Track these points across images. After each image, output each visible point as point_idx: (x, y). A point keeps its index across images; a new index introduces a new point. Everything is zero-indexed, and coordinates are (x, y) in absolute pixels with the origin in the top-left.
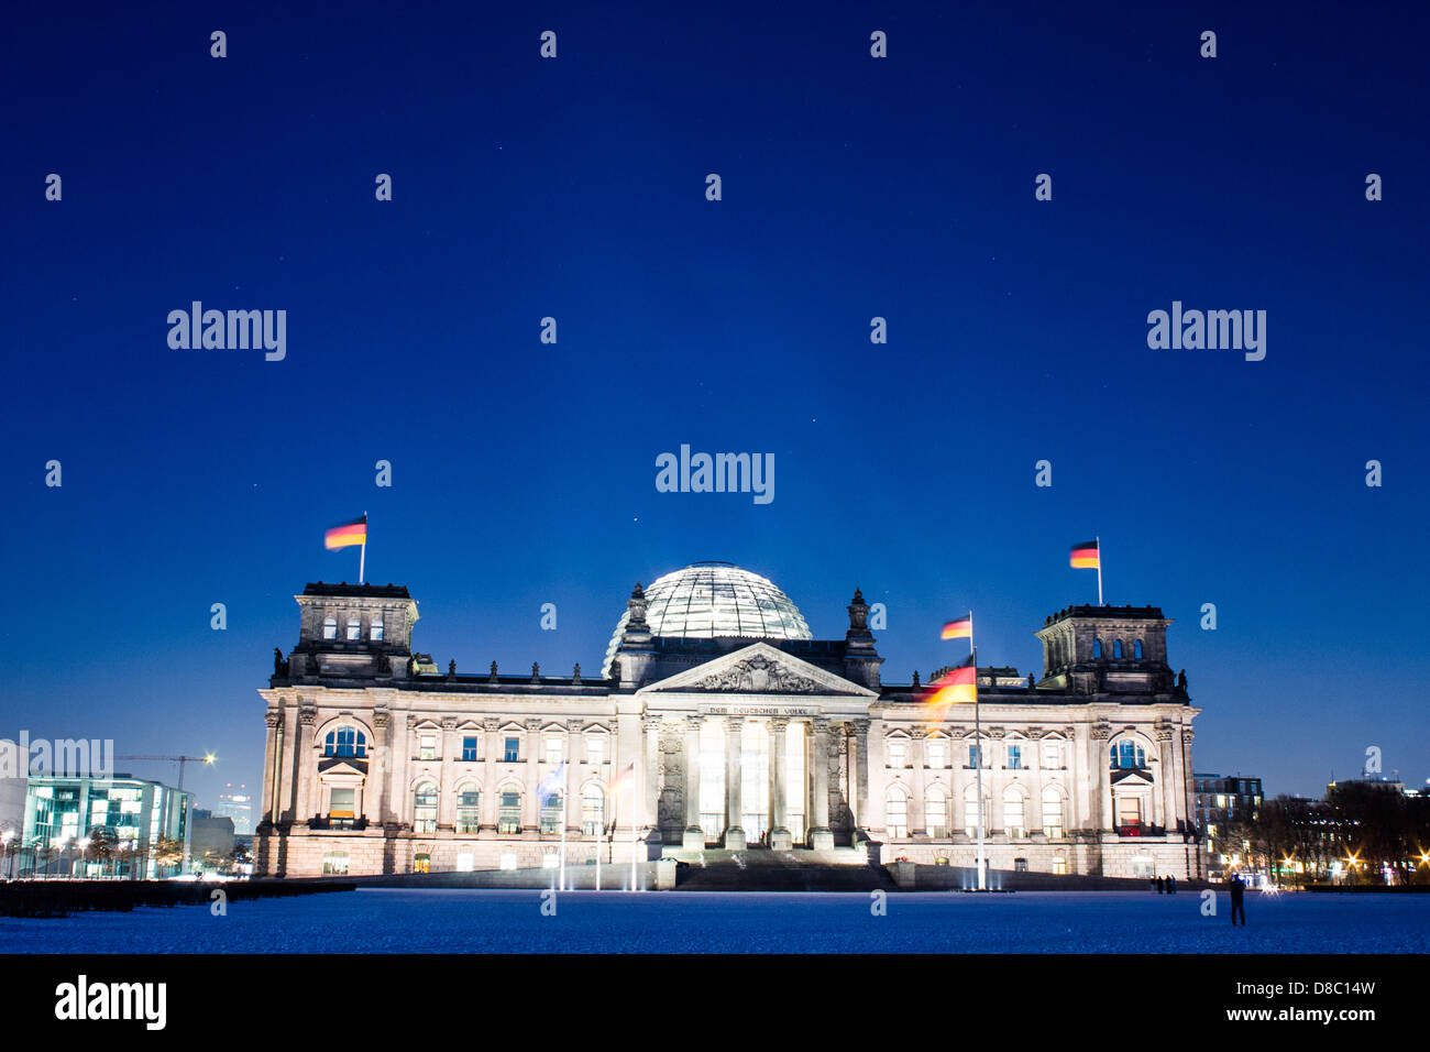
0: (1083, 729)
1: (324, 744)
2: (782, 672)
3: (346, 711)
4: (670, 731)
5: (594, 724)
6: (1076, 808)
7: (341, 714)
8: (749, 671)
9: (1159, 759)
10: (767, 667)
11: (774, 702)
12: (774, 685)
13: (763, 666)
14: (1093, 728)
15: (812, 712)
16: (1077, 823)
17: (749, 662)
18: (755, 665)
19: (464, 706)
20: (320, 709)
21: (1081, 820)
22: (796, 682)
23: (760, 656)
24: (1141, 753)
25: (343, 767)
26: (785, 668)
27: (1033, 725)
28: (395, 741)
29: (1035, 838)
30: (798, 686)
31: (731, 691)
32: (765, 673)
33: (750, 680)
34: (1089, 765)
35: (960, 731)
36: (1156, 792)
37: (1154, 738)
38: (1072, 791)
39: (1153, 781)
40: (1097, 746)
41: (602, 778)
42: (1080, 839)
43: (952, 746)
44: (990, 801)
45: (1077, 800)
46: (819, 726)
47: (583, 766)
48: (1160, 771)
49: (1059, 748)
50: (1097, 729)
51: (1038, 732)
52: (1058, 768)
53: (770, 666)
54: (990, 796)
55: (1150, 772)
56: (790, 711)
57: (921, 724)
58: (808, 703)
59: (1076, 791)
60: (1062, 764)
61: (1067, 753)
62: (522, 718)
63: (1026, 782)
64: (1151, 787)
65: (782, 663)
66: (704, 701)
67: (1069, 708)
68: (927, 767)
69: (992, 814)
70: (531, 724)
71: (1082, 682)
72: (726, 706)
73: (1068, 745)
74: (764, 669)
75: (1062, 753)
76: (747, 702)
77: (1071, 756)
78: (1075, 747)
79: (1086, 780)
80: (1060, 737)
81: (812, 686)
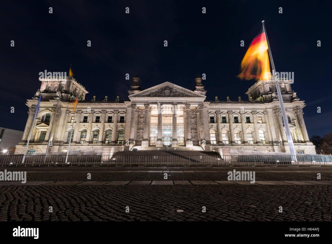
0: (270, 111)
1: (41, 119)
2: (175, 91)
3: (47, 108)
4: (142, 111)
5: (122, 112)
6: (271, 134)
7: (46, 109)
8: (164, 90)
9: (297, 119)
10: (170, 89)
11: (172, 100)
12: (172, 94)
13: (169, 89)
14: (274, 110)
15: (184, 102)
16: (272, 139)
17: (164, 88)
18: (166, 89)
19: (84, 107)
20: (40, 108)
21: (274, 138)
22: (179, 93)
23: (168, 86)
24: (289, 118)
25: (43, 124)
26: (176, 90)
27: (253, 110)
28: (61, 117)
29: (259, 144)
30: (180, 95)
31: (158, 96)
32: (169, 91)
33: (164, 93)
34: (274, 121)
35: (231, 112)
36: (297, 129)
37: (293, 113)
38: (269, 129)
39: (295, 126)
40: (276, 115)
41: (124, 127)
42: (275, 144)
43: (229, 116)
44: (242, 133)
45: (271, 132)
46: (187, 107)
47: (118, 123)
48: (298, 123)
49: (262, 117)
50: (276, 110)
51: (255, 112)
52: (263, 123)
53: (171, 89)
54: (242, 131)
55: (293, 123)
56: (177, 102)
57: (219, 110)
58: (183, 100)
59: (270, 130)
60: (263, 122)
61: (265, 118)
62: (100, 110)
63: (253, 127)
64: (295, 128)
65: (175, 88)
66: (149, 99)
67: (265, 104)
68: (221, 123)
69: (243, 137)
70: (103, 112)
71: (267, 98)
72: (157, 101)
73: (265, 116)
74: (168, 90)
75: (263, 119)
76: (163, 100)
77: (267, 119)
78: (268, 116)
79: (273, 126)
80: (262, 113)
81: (184, 95)
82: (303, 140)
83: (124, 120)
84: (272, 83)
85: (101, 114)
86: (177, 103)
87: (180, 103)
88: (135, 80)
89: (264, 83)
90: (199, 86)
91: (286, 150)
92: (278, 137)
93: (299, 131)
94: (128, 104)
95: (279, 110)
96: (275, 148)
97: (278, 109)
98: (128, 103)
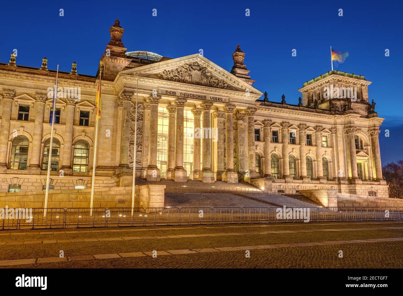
0: (340, 128)
2: (209, 74)
5: (85, 100)
6: (338, 166)
8: (190, 70)
9: (371, 145)
10: (200, 70)
11: (204, 91)
12: (205, 81)
13: (198, 68)
14: (347, 127)
15: (225, 100)
16: (339, 174)
17: (190, 65)
18: (193, 67)
21: (341, 173)
22: (216, 81)
23: (197, 62)
24: (361, 142)
26: (211, 72)
27: (319, 124)
29: (321, 181)
30: (218, 84)
31: (179, 81)
32: (199, 73)
33: (190, 76)
34: (344, 146)
35: (287, 124)
36: (370, 160)
37: (368, 135)
38: (335, 158)
39: (368, 155)
40: (348, 136)
41: (89, 135)
42: (342, 182)
43: (282, 131)
44: (299, 161)
45: (338, 162)
46: (230, 109)
47: (75, 127)
48: (371, 150)
49: (328, 137)
50: (349, 128)
51: (321, 128)
52: (327, 147)
53: (202, 69)
54: (299, 158)
55: (366, 151)
56: (213, 98)
57: (269, 118)
58: (223, 94)
59: (338, 158)
60: (329, 145)
61: (332, 140)
62: (32, 91)
63: (315, 153)
64: (368, 158)
65: (209, 69)
66: (162, 85)
67: (335, 117)
68: (271, 142)
69: (301, 168)
70: (39, 96)
71: (338, 106)
72: (175, 91)
73: (333, 135)
74: (199, 71)
75: (329, 140)
76: (188, 89)
77: (334, 141)
78: (337, 137)
79: (342, 153)
80: (329, 131)
81: (226, 85)
82: (375, 177)
83: (90, 120)
84: (346, 81)
85: (34, 101)
86: (213, 100)
87: (217, 99)
88: (116, 32)
89: (335, 80)
90: (240, 68)
91: (357, 191)
92: (347, 170)
93: (372, 163)
94: (105, 86)
95: (353, 129)
96: (342, 188)
97: (353, 127)
98: (105, 84)
